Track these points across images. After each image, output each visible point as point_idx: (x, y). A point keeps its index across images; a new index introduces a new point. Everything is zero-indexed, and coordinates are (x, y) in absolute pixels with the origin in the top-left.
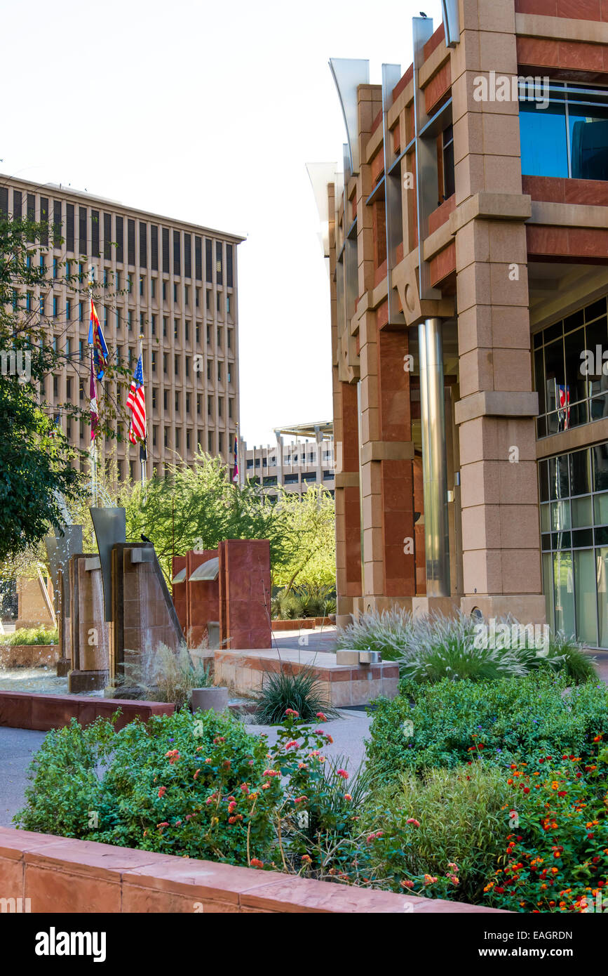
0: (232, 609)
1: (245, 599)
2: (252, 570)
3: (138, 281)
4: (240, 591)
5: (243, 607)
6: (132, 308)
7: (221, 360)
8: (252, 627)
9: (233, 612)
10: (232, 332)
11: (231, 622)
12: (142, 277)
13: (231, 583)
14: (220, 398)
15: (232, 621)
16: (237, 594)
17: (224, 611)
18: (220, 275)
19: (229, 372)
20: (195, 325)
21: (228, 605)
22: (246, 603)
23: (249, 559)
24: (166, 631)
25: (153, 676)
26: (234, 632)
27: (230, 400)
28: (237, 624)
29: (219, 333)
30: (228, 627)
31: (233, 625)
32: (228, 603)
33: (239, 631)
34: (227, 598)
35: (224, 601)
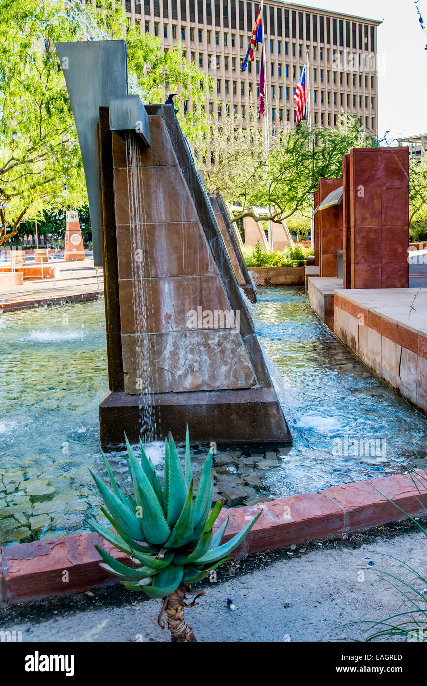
0: (357, 237)
1: (374, 224)
2: (385, 188)
3: (319, 51)
4: (368, 215)
5: (372, 236)
6: (316, 67)
7: (367, 95)
8: (384, 261)
9: (358, 242)
10: (374, 79)
11: (356, 255)
12: (321, 49)
13: (357, 205)
14: (367, 118)
15: (358, 253)
16: (364, 219)
17: (348, 240)
18: (367, 45)
19: (372, 102)
20: (352, 75)
21: (352, 233)
22: (375, 231)
23: (380, 173)
24: (205, 286)
25: (180, 372)
26: (360, 266)
27: (373, 118)
28: (363, 257)
29: (366, 80)
30: (352, 261)
31: (359, 258)
32: (352, 229)
33: (366, 265)
34: (352, 224)
35: (348, 228)
